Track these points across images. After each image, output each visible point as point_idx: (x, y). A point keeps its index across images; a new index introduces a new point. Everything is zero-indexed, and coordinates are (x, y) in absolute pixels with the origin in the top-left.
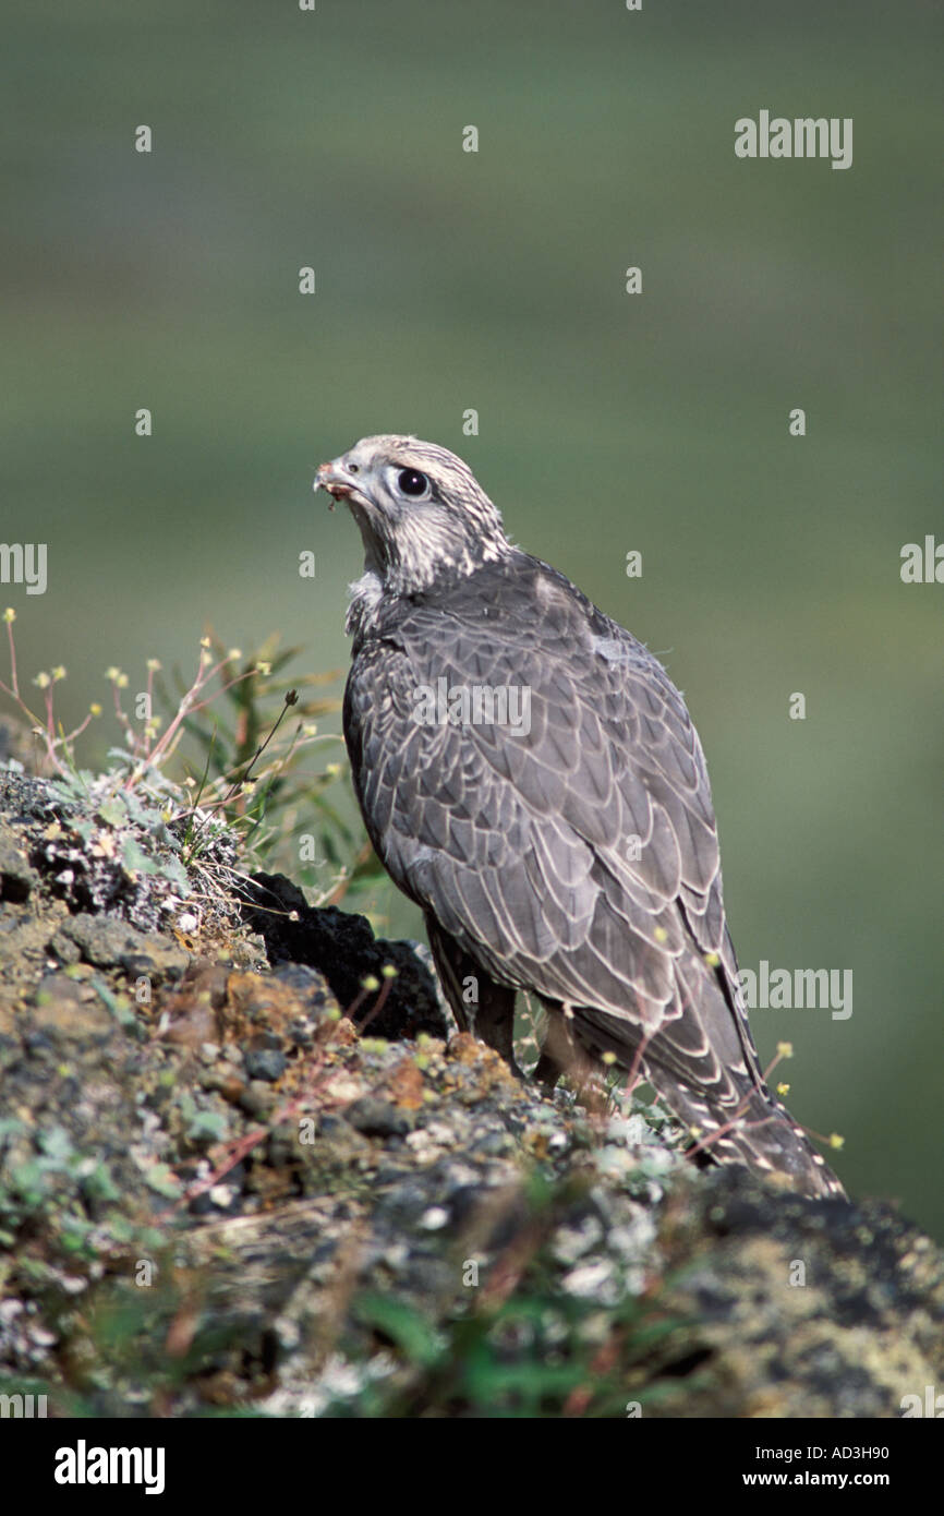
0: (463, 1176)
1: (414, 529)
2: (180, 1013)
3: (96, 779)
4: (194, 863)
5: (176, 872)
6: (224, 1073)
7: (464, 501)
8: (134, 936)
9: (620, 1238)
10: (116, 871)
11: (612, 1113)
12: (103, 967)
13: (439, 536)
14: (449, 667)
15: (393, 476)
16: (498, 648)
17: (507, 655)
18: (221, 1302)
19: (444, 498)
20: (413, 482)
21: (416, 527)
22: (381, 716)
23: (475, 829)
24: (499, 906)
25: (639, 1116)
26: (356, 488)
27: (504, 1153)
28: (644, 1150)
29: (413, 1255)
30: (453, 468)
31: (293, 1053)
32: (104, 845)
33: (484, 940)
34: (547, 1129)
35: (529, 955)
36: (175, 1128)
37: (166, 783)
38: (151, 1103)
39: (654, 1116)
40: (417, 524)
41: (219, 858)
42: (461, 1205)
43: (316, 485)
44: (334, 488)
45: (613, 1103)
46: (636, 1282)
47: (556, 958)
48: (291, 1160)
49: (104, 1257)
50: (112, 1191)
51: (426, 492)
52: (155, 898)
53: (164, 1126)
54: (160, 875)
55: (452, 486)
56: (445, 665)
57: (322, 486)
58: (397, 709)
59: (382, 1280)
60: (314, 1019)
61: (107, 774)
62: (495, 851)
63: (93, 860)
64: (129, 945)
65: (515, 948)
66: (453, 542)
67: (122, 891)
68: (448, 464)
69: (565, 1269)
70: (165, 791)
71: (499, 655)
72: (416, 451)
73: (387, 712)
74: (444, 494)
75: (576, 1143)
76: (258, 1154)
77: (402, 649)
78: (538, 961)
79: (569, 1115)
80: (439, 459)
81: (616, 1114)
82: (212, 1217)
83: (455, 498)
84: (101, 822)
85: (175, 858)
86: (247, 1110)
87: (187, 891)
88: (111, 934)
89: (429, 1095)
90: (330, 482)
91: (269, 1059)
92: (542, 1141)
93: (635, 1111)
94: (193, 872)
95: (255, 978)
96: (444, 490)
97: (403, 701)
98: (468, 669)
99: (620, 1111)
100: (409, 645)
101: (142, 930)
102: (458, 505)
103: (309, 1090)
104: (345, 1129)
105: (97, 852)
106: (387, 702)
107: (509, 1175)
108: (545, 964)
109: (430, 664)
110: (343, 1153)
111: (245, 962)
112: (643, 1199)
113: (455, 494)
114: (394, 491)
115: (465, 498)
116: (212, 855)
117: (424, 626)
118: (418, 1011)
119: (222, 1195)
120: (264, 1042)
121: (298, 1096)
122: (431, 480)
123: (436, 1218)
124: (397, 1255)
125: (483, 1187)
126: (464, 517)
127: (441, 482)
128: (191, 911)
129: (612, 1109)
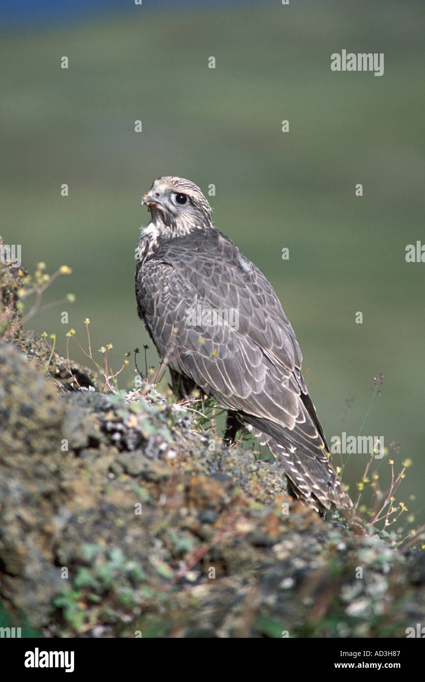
0: (299, 564)
1: (184, 218)
2: (170, 495)
3: (128, 393)
4: (173, 428)
5: (165, 433)
6: (191, 521)
7: (202, 205)
8: (147, 461)
9: (371, 590)
10: (139, 433)
11: (364, 534)
12: (134, 476)
13: (194, 219)
14: (194, 272)
15: (173, 197)
16: (212, 264)
17: (216, 267)
18: (193, 623)
19: (195, 204)
20: (182, 199)
21: (185, 217)
22: (164, 295)
23: (213, 343)
24: (224, 375)
25: (377, 535)
26: (158, 203)
27: (318, 553)
28: (380, 549)
29: (279, 600)
30: (197, 191)
31: (220, 512)
32: (133, 422)
33: (218, 390)
34: (336, 542)
35: (239, 396)
36: (169, 546)
37: (159, 395)
38: (158, 536)
39: (383, 535)
40: (185, 215)
41: (184, 426)
42: (300, 578)
43: (142, 203)
44: (150, 204)
45: (365, 530)
46: (379, 609)
47: (250, 397)
48: (222, 560)
49: (140, 606)
50: (142, 576)
51: (187, 202)
52: (156, 445)
53: (165, 546)
54: (159, 435)
55: (197, 199)
56: (193, 271)
57: (145, 203)
58: (171, 292)
59: (265, 612)
60: (229, 495)
61: (133, 391)
62: (222, 352)
63: (128, 428)
64: (146, 466)
65: (232, 393)
66: (199, 221)
67: (141, 442)
68: (194, 189)
69: (346, 604)
70: (159, 398)
71: (213, 267)
72: (182, 185)
73: (167, 293)
74: (194, 202)
75: (350, 548)
76: (207, 557)
77: (171, 265)
78: (243, 398)
79: (346, 535)
80: (191, 187)
81: (366, 535)
82: (187, 587)
83: (199, 203)
84: (131, 411)
85: (165, 426)
86: (201, 538)
87: (171, 441)
88: (137, 461)
89: (283, 529)
90: (148, 202)
91: (210, 515)
92: (333, 548)
93: (376, 533)
94: (173, 433)
95: (202, 478)
96: (195, 201)
97: (174, 288)
98: (203, 273)
99: (368, 533)
100: (174, 263)
101: (151, 458)
102: (200, 206)
103: (228, 527)
104: (245, 544)
105: (130, 425)
106: (166, 288)
107: (320, 562)
108: (245, 400)
109: (186, 271)
110: (244, 555)
111: (197, 472)
112: (380, 571)
113: (199, 202)
114: (174, 203)
115: (203, 203)
116: (181, 425)
117: (178, 254)
118: (276, 491)
119: (191, 576)
120: (207, 507)
121: (223, 531)
122: (189, 197)
123: (288, 583)
124: (271, 600)
125: (308, 569)
126: (202, 211)
127: (193, 197)
128: (172, 449)
129: (364, 532)
